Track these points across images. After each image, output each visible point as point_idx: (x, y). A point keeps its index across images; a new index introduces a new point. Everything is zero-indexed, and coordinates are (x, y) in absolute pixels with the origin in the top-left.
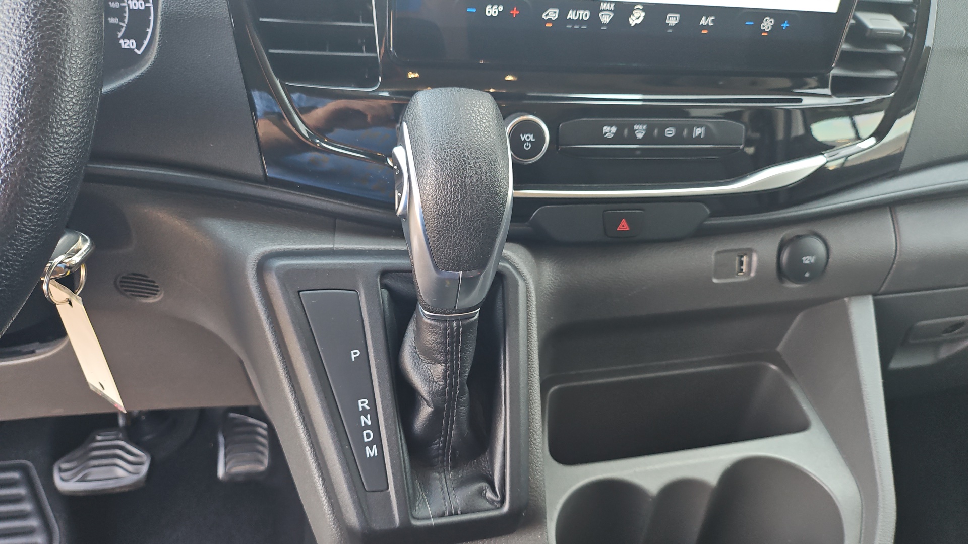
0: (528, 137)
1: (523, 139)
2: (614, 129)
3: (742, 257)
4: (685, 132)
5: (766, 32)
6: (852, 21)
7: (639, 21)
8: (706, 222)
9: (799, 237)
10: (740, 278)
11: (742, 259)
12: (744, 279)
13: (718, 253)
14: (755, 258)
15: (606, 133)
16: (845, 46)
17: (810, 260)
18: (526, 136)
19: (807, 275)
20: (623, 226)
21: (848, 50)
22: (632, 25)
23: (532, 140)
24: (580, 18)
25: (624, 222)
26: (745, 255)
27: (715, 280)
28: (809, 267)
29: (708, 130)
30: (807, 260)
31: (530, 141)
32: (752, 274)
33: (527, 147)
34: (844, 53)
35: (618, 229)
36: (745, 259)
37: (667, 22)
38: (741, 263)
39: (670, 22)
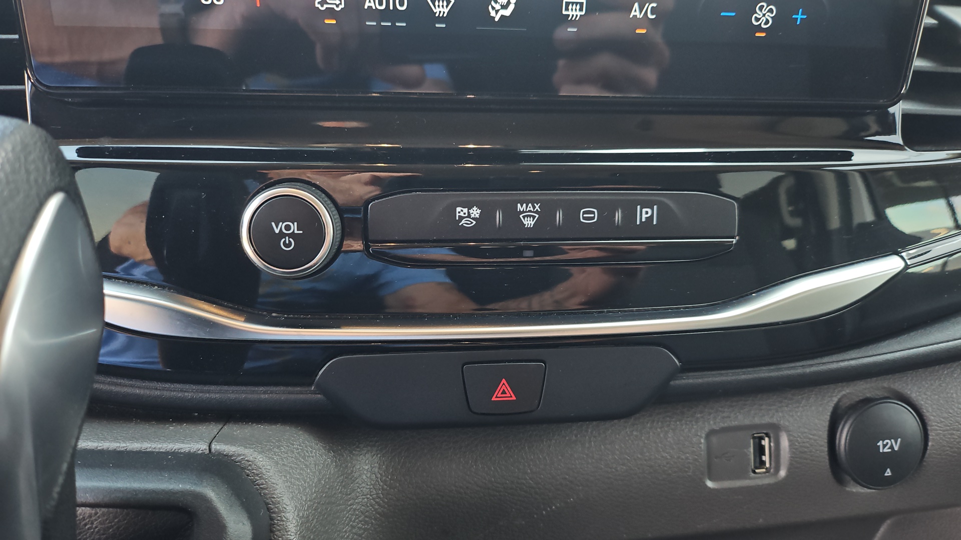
0: (288, 228)
1: (277, 231)
2: (476, 212)
3: (762, 438)
4: (618, 216)
5: (763, 30)
6: (928, 21)
7: (507, 12)
8: (678, 382)
9: (867, 402)
10: (760, 479)
11: (763, 442)
12: (768, 481)
13: (711, 433)
14: (785, 442)
15: (461, 218)
16: (919, 63)
17: (892, 447)
18: (282, 225)
19: (888, 473)
20: (504, 393)
21: (927, 69)
22: (497, 19)
23: (296, 232)
24: (391, 8)
25: (504, 385)
26: (767, 435)
27: (710, 484)
28: (891, 458)
29: (664, 211)
30: (885, 446)
31: (292, 235)
32: (783, 473)
33: (287, 245)
34: (919, 74)
35: (494, 399)
36: (766, 442)
37: (564, 12)
38: (760, 450)
39: (570, 13)
